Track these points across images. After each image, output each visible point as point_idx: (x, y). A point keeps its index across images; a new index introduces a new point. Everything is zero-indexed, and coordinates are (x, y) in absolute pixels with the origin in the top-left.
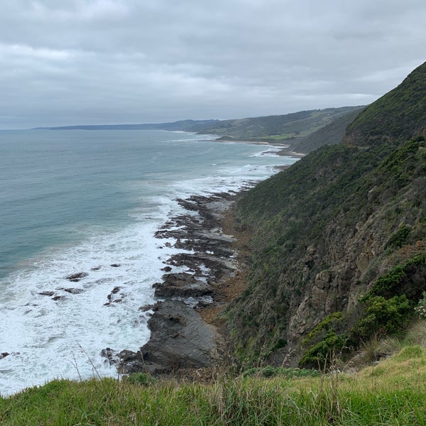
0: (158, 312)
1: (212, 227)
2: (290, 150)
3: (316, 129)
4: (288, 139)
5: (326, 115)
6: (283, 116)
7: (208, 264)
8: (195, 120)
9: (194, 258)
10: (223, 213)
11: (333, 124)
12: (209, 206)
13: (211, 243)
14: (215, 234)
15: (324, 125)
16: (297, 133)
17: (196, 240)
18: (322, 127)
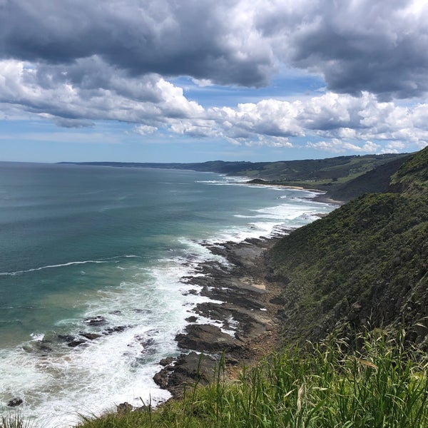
0: (182, 367)
1: (241, 275)
2: (327, 197)
3: (355, 176)
4: (325, 185)
5: (366, 162)
6: (320, 161)
7: (237, 316)
8: (225, 161)
9: (222, 308)
10: (253, 261)
11: (374, 171)
12: (238, 252)
13: (240, 293)
14: (244, 282)
15: (365, 172)
16: (335, 179)
17: (223, 288)
18: (362, 173)
